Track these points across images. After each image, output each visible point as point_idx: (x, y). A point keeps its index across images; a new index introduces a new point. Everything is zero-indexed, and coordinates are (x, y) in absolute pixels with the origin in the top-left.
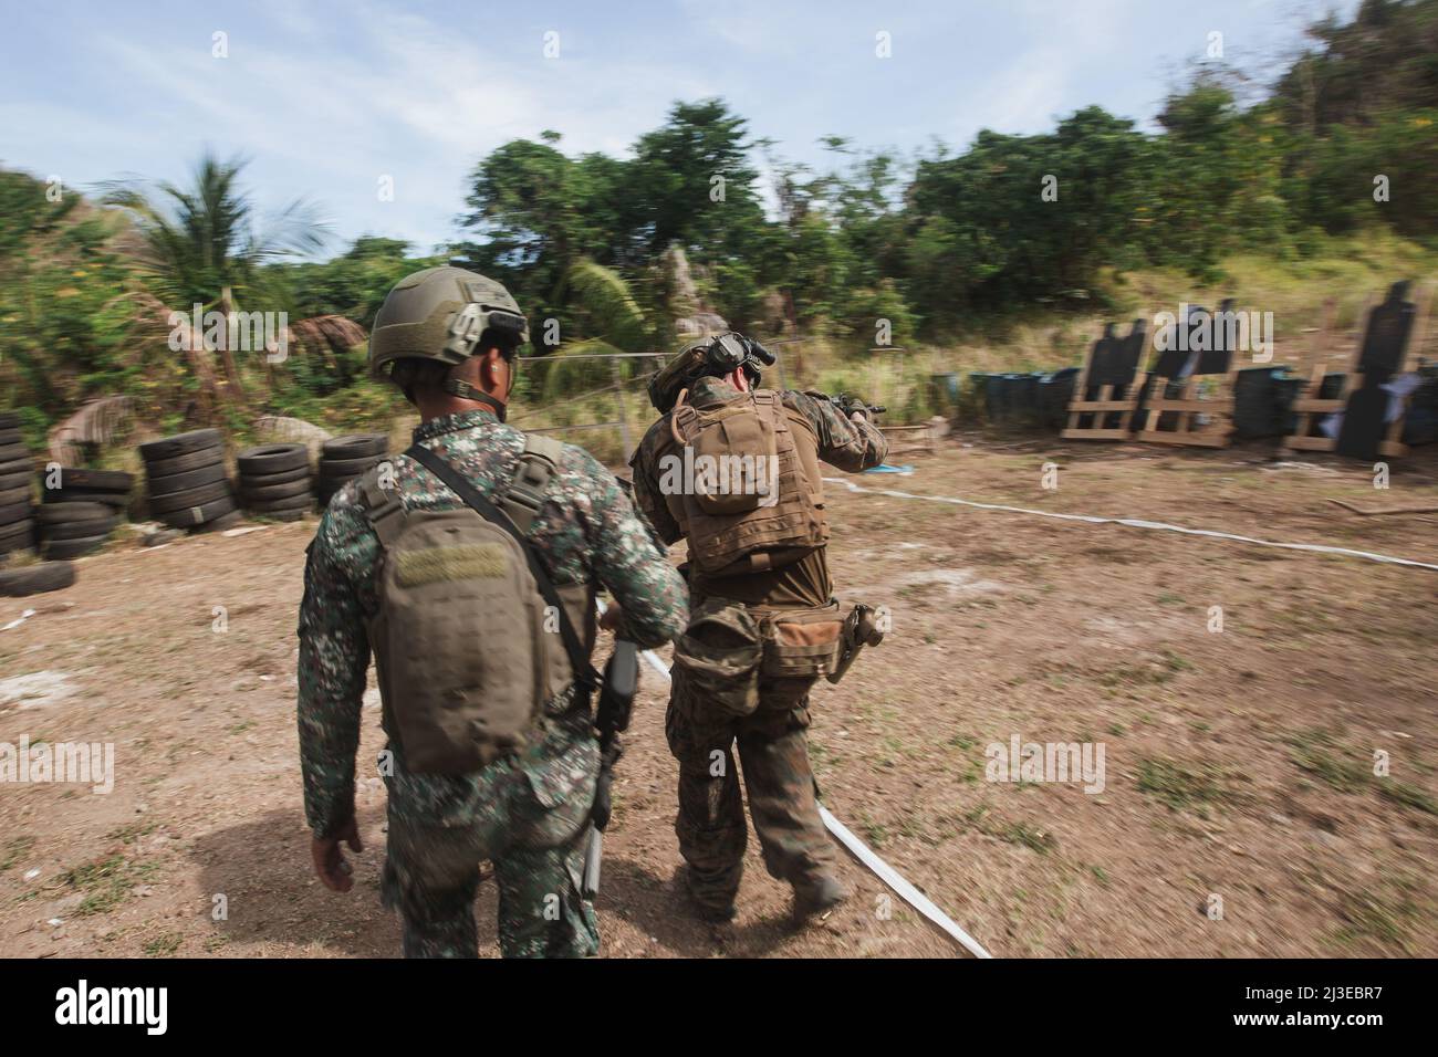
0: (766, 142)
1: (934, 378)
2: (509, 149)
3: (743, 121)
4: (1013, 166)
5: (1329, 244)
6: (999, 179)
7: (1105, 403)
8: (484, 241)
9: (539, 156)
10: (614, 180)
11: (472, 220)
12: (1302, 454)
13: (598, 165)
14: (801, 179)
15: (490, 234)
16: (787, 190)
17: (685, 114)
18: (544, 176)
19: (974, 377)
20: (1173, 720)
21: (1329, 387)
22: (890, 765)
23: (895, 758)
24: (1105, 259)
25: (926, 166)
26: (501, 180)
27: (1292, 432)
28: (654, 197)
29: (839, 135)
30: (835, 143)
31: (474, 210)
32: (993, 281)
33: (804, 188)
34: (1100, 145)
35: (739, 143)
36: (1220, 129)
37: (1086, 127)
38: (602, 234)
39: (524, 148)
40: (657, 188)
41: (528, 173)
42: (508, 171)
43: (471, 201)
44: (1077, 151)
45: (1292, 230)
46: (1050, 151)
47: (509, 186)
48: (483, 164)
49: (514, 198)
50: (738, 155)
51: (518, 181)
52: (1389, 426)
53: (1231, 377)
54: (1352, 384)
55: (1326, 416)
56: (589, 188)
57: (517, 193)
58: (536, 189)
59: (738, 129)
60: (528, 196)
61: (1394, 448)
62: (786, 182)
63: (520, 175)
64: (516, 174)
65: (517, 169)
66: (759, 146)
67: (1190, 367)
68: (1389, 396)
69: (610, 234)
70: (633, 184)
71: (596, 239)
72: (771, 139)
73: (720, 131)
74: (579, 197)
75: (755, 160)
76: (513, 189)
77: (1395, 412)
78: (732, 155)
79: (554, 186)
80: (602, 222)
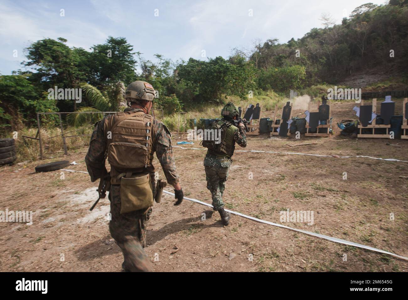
0: (139, 53)
1: (191, 120)
2: (45, 41)
3: (132, 46)
4: (203, 68)
5: (263, 92)
6: (200, 71)
8: (35, 72)
9: (58, 45)
10: (87, 57)
11: (29, 64)
12: (274, 136)
13: (81, 52)
14: (149, 65)
15: (38, 70)
16: (145, 68)
17: (112, 41)
18: (62, 53)
19: (201, 120)
20: (291, 185)
21: (277, 122)
22: (249, 204)
23: (249, 202)
24: (223, 93)
25: (181, 66)
26: (44, 52)
27: (272, 131)
28: (102, 65)
29: (160, 54)
30: (159, 56)
31: (30, 60)
32: (197, 96)
33: (150, 67)
34: (222, 66)
35: (131, 52)
36: (244, 65)
37: (219, 61)
38: (85, 74)
39: (53, 42)
40: (103, 62)
41: (54, 51)
42: (46, 49)
43: (29, 57)
44: (217, 66)
45: (257, 89)
46: (212, 66)
47: (47, 54)
48: (33, 45)
49: (49, 58)
50: (130, 56)
51: (50, 53)
52: (288, 130)
53: (259, 120)
54: (281, 122)
55: (277, 128)
56: (78, 59)
57: (51, 57)
58: (59, 57)
59: (130, 48)
60: (55, 59)
61: (289, 134)
62: (145, 65)
63: (51, 51)
64: (50, 50)
65: (50, 49)
66: (136, 54)
67: (251, 118)
68: (288, 124)
69: (87, 74)
70: (94, 60)
71: (82, 76)
72: (140, 53)
73: (124, 48)
74: (76, 61)
75: (135, 58)
76: (49, 55)
77: (289, 127)
78: (128, 55)
79: (66, 57)
80: (84, 70)
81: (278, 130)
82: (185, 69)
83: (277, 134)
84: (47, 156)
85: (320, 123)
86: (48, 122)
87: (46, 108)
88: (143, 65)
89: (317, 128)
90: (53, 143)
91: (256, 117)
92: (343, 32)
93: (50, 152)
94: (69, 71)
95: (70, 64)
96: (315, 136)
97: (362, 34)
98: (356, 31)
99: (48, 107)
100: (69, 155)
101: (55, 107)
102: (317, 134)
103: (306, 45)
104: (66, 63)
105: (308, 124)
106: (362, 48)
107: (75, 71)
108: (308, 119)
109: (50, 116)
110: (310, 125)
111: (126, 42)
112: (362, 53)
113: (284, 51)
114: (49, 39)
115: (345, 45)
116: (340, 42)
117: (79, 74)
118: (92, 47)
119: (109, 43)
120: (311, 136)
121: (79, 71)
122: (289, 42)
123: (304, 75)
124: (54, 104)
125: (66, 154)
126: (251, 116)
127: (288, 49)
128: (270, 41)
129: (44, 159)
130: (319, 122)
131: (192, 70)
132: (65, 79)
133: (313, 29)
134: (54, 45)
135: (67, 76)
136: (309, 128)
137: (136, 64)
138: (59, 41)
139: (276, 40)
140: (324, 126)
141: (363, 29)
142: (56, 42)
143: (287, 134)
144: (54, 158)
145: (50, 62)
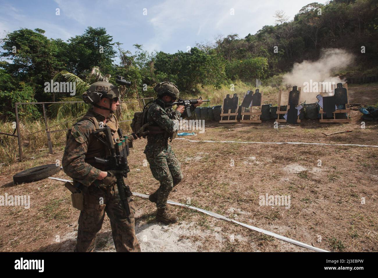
0: (118, 44)
2: (22, 31)
3: (111, 37)
6: (177, 62)
7: (229, 113)
8: (11, 62)
9: (36, 36)
10: (65, 48)
11: (5, 55)
12: (281, 123)
13: (59, 43)
14: (128, 55)
16: (125, 58)
17: (91, 31)
18: (41, 43)
21: (283, 109)
24: (198, 82)
26: (21, 42)
27: (277, 119)
30: (138, 46)
31: (6, 51)
33: (129, 58)
34: (199, 56)
35: (110, 43)
38: (64, 65)
39: (30, 33)
40: (82, 53)
41: (32, 41)
43: (4, 48)
47: (24, 44)
48: (10, 35)
49: (27, 48)
50: (109, 46)
51: (28, 43)
52: (298, 116)
53: (261, 107)
54: (288, 108)
55: (284, 115)
56: (57, 49)
57: (28, 47)
58: (37, 47)
59: (110, 38)
60: (33, 48)
61: (299, 121)
62: (124, 56)
63: (29, 41)
64: (27, 41)
65: (27, 39)
66: (116, 45)
67: (251, 105)
68: (297, 110)
69: (66, 65)
70: (73, 50)
71: (61, 66)
72: (120, 43)
73: (104, 38)
74: (55, 52)
75: (115, 48)
76: (26, 45)
77: (299, 113)
78: (108, 46)
79: (44, 47)
80: (63, 60)
81: (285, 117)
82: (162, 60)
83: (285, 121)
84: (28, 155)
85: (336, 108)
86: (25, 115)
87: (24, 99)
88: (123, 55)
89: (333, 114)
90: (34, 139)
91: (257, 103)
92: (297, 27)
93: (31, 150)
94: (47, 61)
95: (49, 54)
96: (332, 122)
97: (315, 28)
98: (309, 26)
99: (26, 98)
100: (55, 153)
101: (33, 99)
102: (335, 120)
103: (264, 40)
104: (44, 53)
105: (322, 109)
106: (315, 41)
107: (54, 61)
108: (321, 104)
109: (28, 108)
110: (324, 110)
111: (105, 33)
112: (316, 45)
113: (243, 45)
114: (27, 29)
115: (300, 38)
116: (295, 36)
117: (58, 65)
118: (70, 40)
119: (88, 33)
120: (327, 122)
121: (58, 61)
122: (246, 37)
123: (267, 65)
124: (32, 95)
125: (51, 152)
126: (250, 103)
127: (247, 43)
128: (230, 36)
129: (24, 161)
130: (336, 106)
131: (169, 60)
132: (42, 70)
133: (265, 26)
134: (31, 36)
135: (45, 67)
136: (323, 114)
137: (116, 55)
138: (37, 32)
139: (236, 35)
140: (343, 111)
141: (315, 24)
142: (34, 33)
143: (296, 121)
144: (37, 158)
145: (27, 52)
